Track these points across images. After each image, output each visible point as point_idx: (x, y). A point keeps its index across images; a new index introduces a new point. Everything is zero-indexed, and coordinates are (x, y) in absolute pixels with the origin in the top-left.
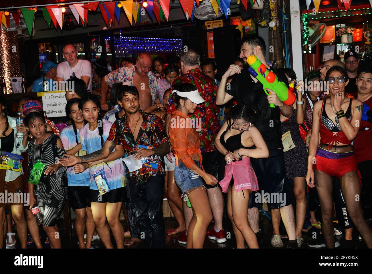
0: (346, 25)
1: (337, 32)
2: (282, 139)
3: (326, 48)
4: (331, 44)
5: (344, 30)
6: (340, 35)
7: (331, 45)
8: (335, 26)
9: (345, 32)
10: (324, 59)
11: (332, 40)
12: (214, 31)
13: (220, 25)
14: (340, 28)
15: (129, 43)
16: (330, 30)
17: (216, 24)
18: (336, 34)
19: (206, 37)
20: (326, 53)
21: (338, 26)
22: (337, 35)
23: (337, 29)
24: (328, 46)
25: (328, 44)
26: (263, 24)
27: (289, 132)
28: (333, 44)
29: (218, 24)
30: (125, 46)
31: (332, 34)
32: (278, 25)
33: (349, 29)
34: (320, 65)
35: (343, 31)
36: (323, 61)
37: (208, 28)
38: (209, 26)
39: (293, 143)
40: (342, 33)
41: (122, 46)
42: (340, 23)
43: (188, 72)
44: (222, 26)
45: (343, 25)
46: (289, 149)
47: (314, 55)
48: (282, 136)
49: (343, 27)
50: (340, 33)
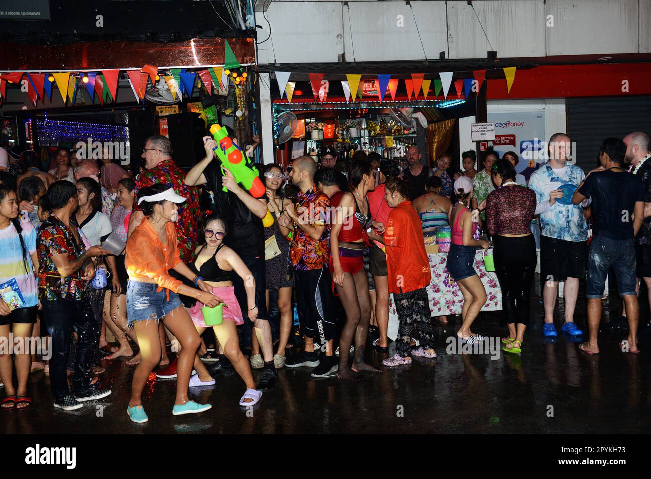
0: (316, 120)
1: (307, 127)
2: (266, 246)
3: (295, 144)
4: (301, 139)
5: (314, 124)
6: (311, 130)
7: (301, 141)
8: (305, 120)
9: (315, 128)
10: (294, 156)
11: (302, 135)
12: (168, 117)
13: (175, 111)
14: (310, 122)
15: (56, 127)
16: (300, 124)
17: (170, 109)
18: (306, 128)
19: (158, 124)
20: (295, 150)
21: (308, 120)
22: (308, 131)
23: (307, 124)
24: (298, 142)
25: (298, 140)
26: (228, 111)
27: (274, 236)
28: (303, 139)
29: (173, 110)
30: (51, 131)
31: (302, 129)
32: (246, 114)
33: (319, 124)
34: (289, 163)
35: (313, 126)
36: (293, 158)
37: (160, 114)
38: (162, 111)
39: (279, 249)
40: (313, 129)
41: (46, 131)
42: (310, 117)
43: (161, 163)
44: (177, 112)
45: (313, 120)
46: (274, 256)
47: (282, 151)
48: (266, 242)
49: (313, 122)
50: (311, 128)
